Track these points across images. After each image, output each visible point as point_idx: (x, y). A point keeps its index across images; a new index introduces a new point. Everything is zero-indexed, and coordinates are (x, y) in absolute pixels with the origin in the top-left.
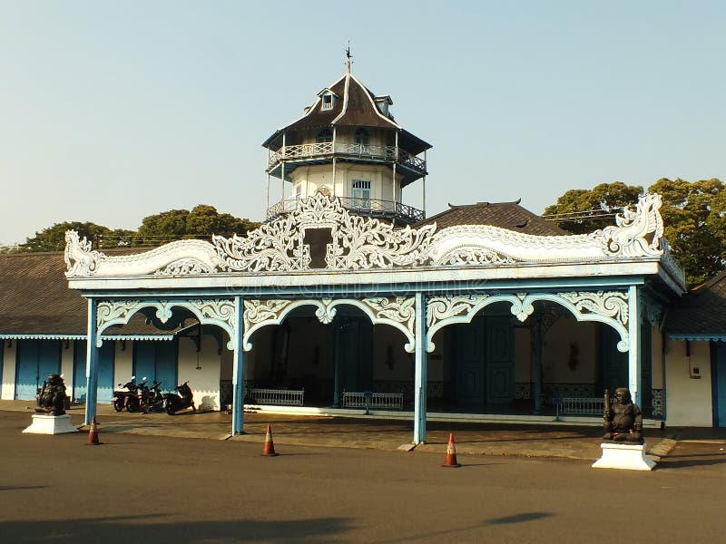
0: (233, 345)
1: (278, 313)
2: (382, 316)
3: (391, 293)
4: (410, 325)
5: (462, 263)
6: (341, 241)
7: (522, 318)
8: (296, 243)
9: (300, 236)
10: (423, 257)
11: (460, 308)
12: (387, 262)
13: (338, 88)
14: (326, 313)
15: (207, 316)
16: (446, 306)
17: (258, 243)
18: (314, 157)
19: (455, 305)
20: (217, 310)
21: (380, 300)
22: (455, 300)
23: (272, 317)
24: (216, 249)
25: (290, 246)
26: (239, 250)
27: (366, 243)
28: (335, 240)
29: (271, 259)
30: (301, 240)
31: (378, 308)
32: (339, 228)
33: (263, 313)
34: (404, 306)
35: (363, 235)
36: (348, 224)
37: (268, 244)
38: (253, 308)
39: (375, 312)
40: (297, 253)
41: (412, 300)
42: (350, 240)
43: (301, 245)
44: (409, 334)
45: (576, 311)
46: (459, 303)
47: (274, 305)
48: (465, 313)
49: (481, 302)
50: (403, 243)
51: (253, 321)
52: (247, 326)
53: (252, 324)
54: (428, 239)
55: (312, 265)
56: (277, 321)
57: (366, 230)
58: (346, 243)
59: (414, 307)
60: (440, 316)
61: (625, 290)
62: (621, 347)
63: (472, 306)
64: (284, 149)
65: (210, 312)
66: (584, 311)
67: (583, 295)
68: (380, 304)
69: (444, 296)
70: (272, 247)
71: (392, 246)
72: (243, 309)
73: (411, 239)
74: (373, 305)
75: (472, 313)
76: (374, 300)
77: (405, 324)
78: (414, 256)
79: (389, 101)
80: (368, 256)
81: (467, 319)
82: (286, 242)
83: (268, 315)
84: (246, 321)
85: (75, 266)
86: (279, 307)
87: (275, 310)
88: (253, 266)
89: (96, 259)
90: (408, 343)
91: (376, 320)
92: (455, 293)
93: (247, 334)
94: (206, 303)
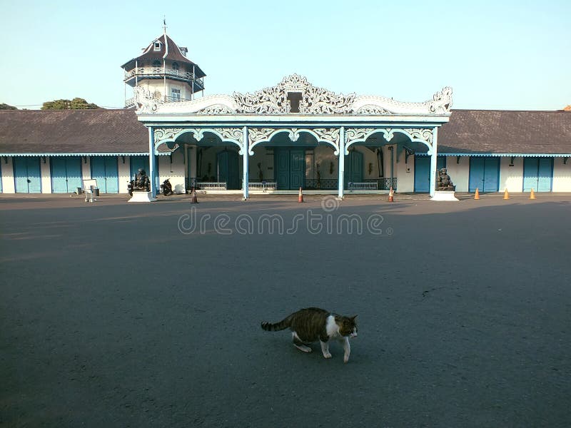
0: (243, 152)
1: (268, 136)
2: (323, 138)
3: (328, 127)
4: (337, 142)
5: (367, 113)
6: (307, 100)
7: (389, 140)
8: (283, 99)
9: (285, 96)
10: (349, 109)
11: (362, 134)
12: (331, 111)
13: (162, 39)
14: (294, 136)
15: (226, 137)
16: (354, 134)
17: (261, 98)
18: (153, 75)
19: (358, 133)
20: (232, 133)
21: (322, 130)
22: (360, 130)
23: (265, 138)
24: (236, 101)
25: (279, 101)
26: (250, 101)
27: (320, 101)
28: (304, 99)
29: (268, 107)
30: (285, 98)
31: (321, 134)
32: (306, 93)
33: (259, 136)
34: (334, 133)
35: (319, 97)
36: (311, 91)
37: (267, 99)
38: (253, 133)
39: (320, 136)
40: (283, 104)
41: (338, 130)
42: (312, 99)
43: (285, 100)
44: (336, 146)
45: (411, 137)
46: (360, 133)
47: (266, 132)
48: (363, 137)
49: (370, 132)
50: (339, 102)
51: (254, 140)
52: (250, 142)
53: (253, 142)
54: (351, 101)
55: (291, 111)
56: (268, 140)
58: (310, 101)
59: (339, 134)
60: (351, 138)
61: (431, 128)
62: (429, 153)
63: (366, 134)
64: (136, 69)
65: (228, 135)
66: (415, 137)
67: (415, 130)
68: (322, 132)
69: (353, 129)
70: (269, 100)
71: (333, 103)
72: (248, 133)
73: (343, 101)
74: (319, 133)
75: (366, 137)
76: (319, 130)
77: (335, 142)
78: (344, 109)
79: (186, 50)
80: (321, 108)
81: (364, 140)
82: (277, 99)
83: (262, 137)
84: (250, 140)
85: (142, 107)
86: (269, 133)
87: (266, 134)
88: (258, 110)
89: (156, 104)
90: (336, 150)
91: (320, 140)
92: (359, 128)
93: (251, 147)
94: (225, 130)
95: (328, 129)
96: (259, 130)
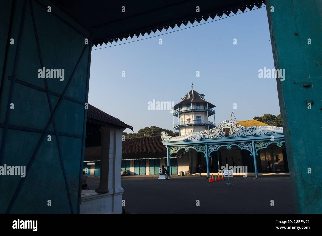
0: (206, 156)
1: (217, 148)
2: (244, 148)
4: (251, 149)
5: (264, 134)
6: (232, 131)
7: (280, 146)
8: (221, 132)
9: (222, 130)
10: (254, 133)
12: (245, 135)
13: (190, 92)
14: (229, 147)
16: (260, 145)
17: (211, 132)
18: (187, 111)
19: (262, 144)
20: (201, 148)
21: (243, 144)
23: (215, 149)
24: (201, 134)
25: (220, 132)
26: (207, 134)
27: (239, 131)
28: (231, 130)
29: (215, 136)
31: (242, 146)
32: (232, 128)
33: (213, 148)
34: (249, 145)
35: (238, 129)
36: (234, 127)
37: (214, 132)
38: (210, 148)
39: (242, 147)
40: (222, 134)
41: (251, 143)
42: (235, 130)
43: (222, 132)
44: (251, 151)
46: (263, 144)
47: (216, 146)
48: (265, 146)
49: (269, 144)
50: (248, 130)
51: (210, 150)
52: (209, 152)
53: (210, 151)
54: (255, 129)
55: (225, 136)
56: (217, 150)
57: (239, 128)
59: (252, 145)
60: (258, 147)
63: (266, 144)
64: (178, 109)
65: (199, 149)
68: (242, 145)
69: (259, 142)
70: (215, 133)
71: (245, 131)
72: (208, 147)
73: (250, 130)
74: (241, 145)
75: (267, 146)
76: (241, 144)
77: (250, 149)
78: (251, 133)
79: (204, 95)
80: (240, 134)
81: (265, 147)
82: (219, 132)
83: (214, 149)
84: (209, 150)
85: (164, 139)
87: (216, 147)
88: (211, 137)
89: (170, 138)
90: (251, 154)
91: (242, 149)
92: (262, 142)
93: (209, 153)
94: (198, 147)
95: (246, 143)
96: (213, 146)
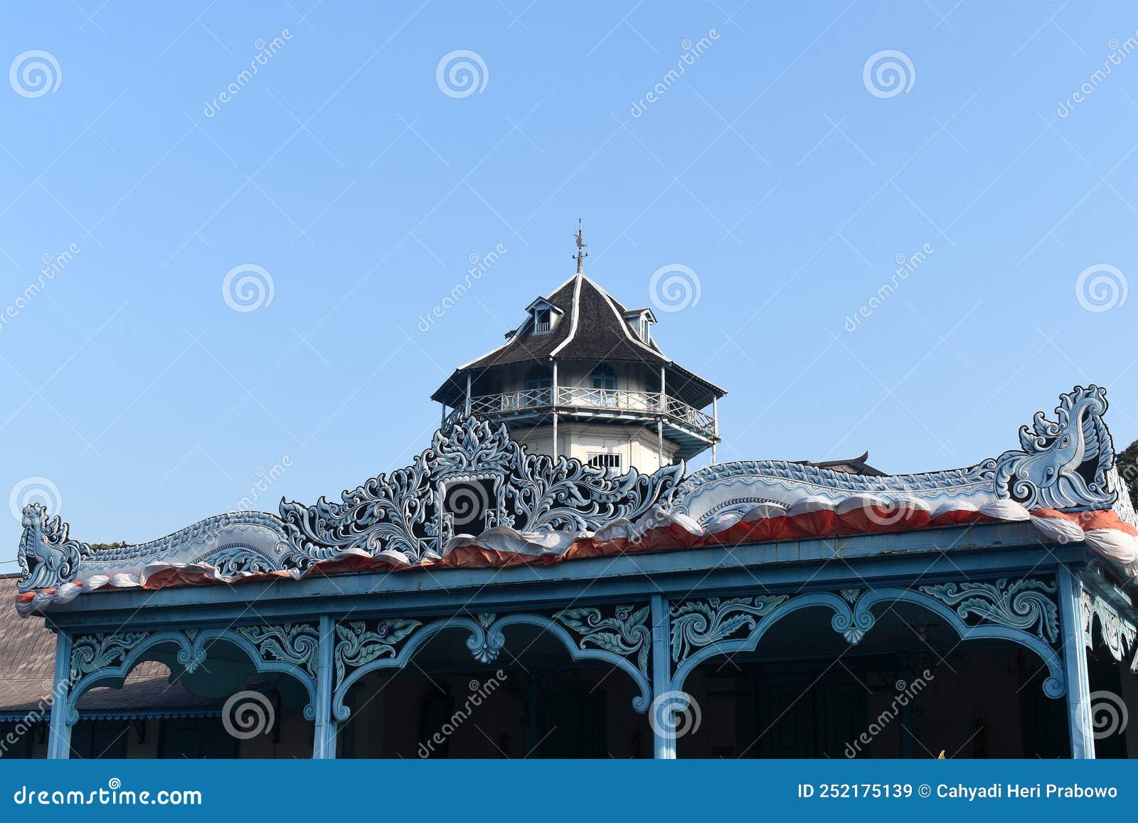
0: (317, 707)
1: (399, 647)
2: (590, 645)
3: (606, 600)
4: (643, 660)
6: (510, 503)
7: (854, 637)
8: (430, 510)
9: (439, 500)
11: (739, 621)
13: (563, 296)
14: (486, 641)
15: (269, 656)
16: (709, 622)
17: (360, 513)
18: (521, 413)
19: (725, 618)
20: (287, 644)
21: (585, 612)
22: (725, 608)
23: (386, 655)
24: (285, 528)
25: (420, 516)
26: (327, 527)
27: (557, 504)
28: (501, 501)
29: (384, 543)
30: (439, 505)
31: (583, 630)
32: (507, 478)
33: (370, 648)
34: (631, 624)
35: (551, 490)
36: (524, 471)
37: (379, 513)
38: (353, 640)
39: (577, 637)
40: (435, 529)
41: (645, 610)
42: (527, 500)
43: (439, 513)
44: (640, 677)
45: (956, 620)
46: (732, 615)
47: (391, 631)
48: (743, 632)
49: (774, 612)
50: (625, 501)
51: (352, 663)
52: (341, 673)
53: (349, 670)
54: (670, 492)
56: (400, 661)
57: (556, 480)
58: (520, 506)
59: (649, 624)
60: (697, 640)
61: (1048, 574)
62: (1049, 689)
63: (757, 619)
64: (468, 401)
65: (276, 650)
66: (973, 620)
67: (969, 589)
68: (583, 620)
69: (704, 601)
70: (387, 519)
71: (604, 508)
72: (336, 639)
73: (637, 494)
74: (573, 624)
75: (757, 632)
76: (574, 614)
77: (633, 658)
81: (748, 645)
82: (413, 509)
83: (380, 649)
84: (339, 664)
86: (401, 635)
87: (392, 640)
90: (640, 694)
91: (579, 653)
92: (726, 595)
93: (342, 690)
94: (270, 631)
95: (608, 612)
96: (372, 627)
